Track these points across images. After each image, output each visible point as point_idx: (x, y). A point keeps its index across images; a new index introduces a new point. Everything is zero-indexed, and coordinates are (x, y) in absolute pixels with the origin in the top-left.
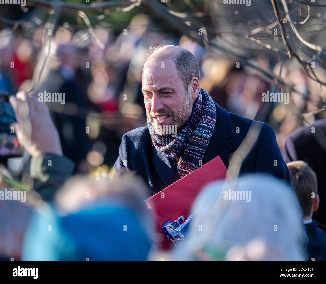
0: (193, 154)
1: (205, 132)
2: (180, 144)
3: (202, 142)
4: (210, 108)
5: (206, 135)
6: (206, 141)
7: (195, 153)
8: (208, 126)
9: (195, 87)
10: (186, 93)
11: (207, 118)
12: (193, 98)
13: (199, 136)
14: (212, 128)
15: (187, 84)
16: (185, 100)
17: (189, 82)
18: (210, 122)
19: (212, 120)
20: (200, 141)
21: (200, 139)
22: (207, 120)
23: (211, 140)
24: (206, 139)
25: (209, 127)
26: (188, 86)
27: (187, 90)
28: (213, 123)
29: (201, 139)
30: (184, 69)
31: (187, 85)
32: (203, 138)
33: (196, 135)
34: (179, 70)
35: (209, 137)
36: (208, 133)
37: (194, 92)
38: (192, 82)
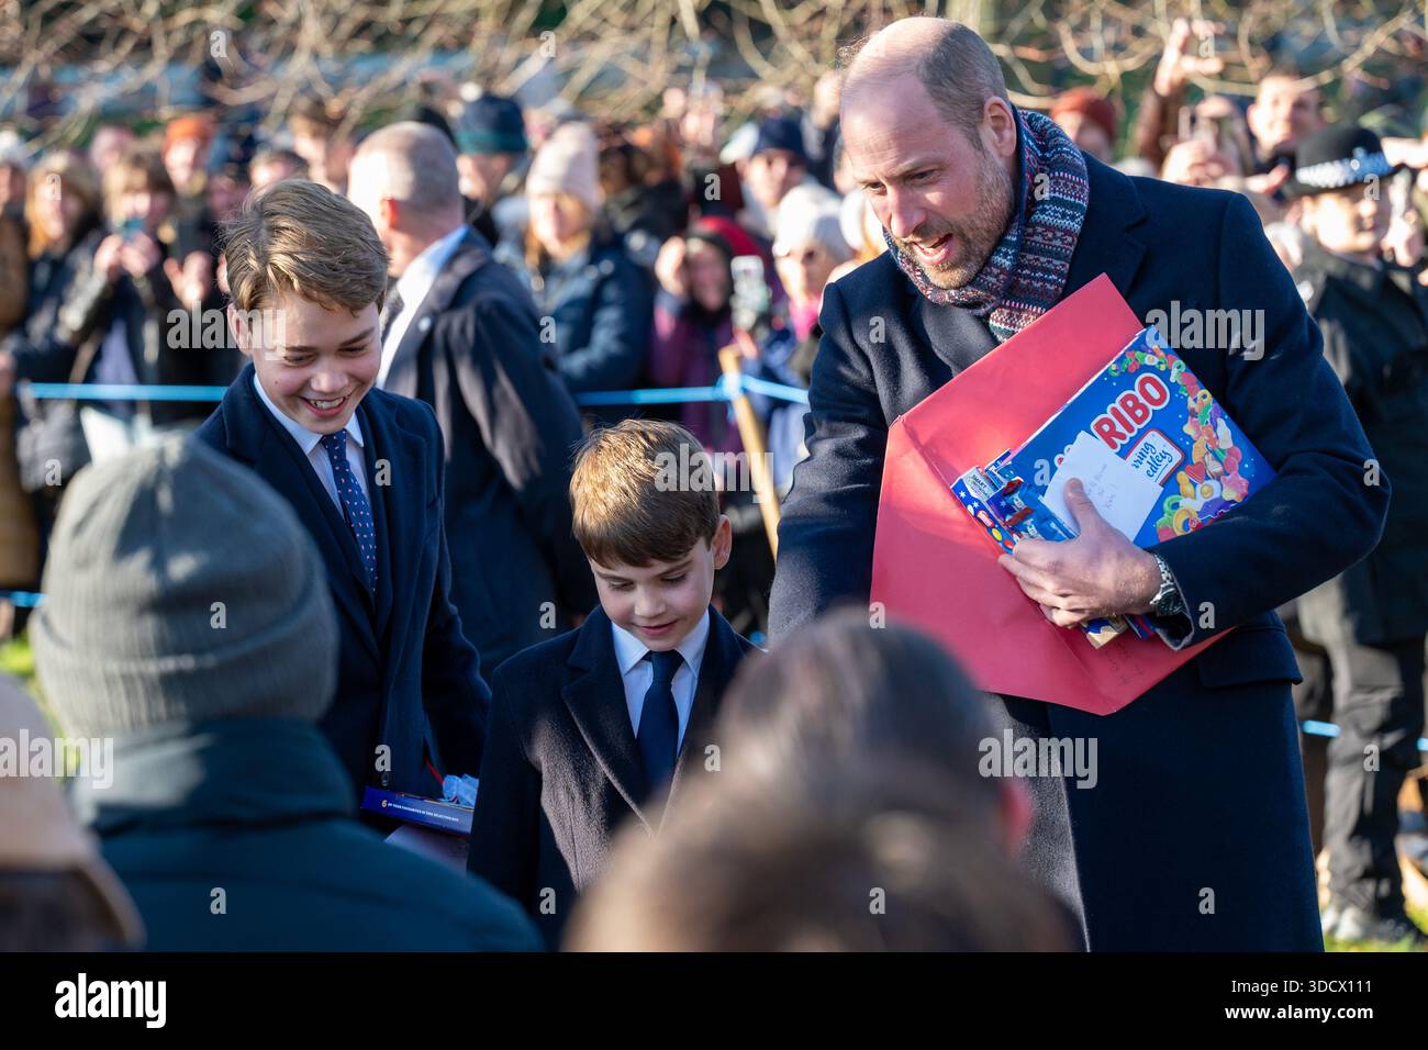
0: (1034, 278)
1: (1064, 216)
2: (1001, 277)
3: (1058, 243)
4: (1068, 153)
5: (1067, 223)
6: (1070, 239)
7: (1039, 274)
8: (1069, 198)
9: (1001, 124)
10: (979, 153)
11: (1063, 178)
12: (1001, 155)
13: (1044, 225)
14: (1081, 202)
15: (974, 126)
16: (980, 177)
17: (977, 119)
18: (1074, 188)
19: (1079, 183)
20: (1051, 240)
21: (1050, 235)
22: (1062, 182)
23: (1081, 237)
24: (1067, 232)
25: (1073, 200)
26: (978, 134)
27: (977, 143)
28: (1082, 191)
29: (1054, 235)
30: (954, 92)
31: (972, 131)
32: (1059, 230)
33: (1039, 224)
34: (939, 99)
35: (1076, 227)
36: (1073, 218)
37: (1001, 138)
38: (988, 115)
